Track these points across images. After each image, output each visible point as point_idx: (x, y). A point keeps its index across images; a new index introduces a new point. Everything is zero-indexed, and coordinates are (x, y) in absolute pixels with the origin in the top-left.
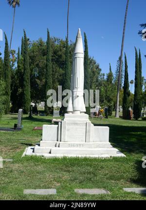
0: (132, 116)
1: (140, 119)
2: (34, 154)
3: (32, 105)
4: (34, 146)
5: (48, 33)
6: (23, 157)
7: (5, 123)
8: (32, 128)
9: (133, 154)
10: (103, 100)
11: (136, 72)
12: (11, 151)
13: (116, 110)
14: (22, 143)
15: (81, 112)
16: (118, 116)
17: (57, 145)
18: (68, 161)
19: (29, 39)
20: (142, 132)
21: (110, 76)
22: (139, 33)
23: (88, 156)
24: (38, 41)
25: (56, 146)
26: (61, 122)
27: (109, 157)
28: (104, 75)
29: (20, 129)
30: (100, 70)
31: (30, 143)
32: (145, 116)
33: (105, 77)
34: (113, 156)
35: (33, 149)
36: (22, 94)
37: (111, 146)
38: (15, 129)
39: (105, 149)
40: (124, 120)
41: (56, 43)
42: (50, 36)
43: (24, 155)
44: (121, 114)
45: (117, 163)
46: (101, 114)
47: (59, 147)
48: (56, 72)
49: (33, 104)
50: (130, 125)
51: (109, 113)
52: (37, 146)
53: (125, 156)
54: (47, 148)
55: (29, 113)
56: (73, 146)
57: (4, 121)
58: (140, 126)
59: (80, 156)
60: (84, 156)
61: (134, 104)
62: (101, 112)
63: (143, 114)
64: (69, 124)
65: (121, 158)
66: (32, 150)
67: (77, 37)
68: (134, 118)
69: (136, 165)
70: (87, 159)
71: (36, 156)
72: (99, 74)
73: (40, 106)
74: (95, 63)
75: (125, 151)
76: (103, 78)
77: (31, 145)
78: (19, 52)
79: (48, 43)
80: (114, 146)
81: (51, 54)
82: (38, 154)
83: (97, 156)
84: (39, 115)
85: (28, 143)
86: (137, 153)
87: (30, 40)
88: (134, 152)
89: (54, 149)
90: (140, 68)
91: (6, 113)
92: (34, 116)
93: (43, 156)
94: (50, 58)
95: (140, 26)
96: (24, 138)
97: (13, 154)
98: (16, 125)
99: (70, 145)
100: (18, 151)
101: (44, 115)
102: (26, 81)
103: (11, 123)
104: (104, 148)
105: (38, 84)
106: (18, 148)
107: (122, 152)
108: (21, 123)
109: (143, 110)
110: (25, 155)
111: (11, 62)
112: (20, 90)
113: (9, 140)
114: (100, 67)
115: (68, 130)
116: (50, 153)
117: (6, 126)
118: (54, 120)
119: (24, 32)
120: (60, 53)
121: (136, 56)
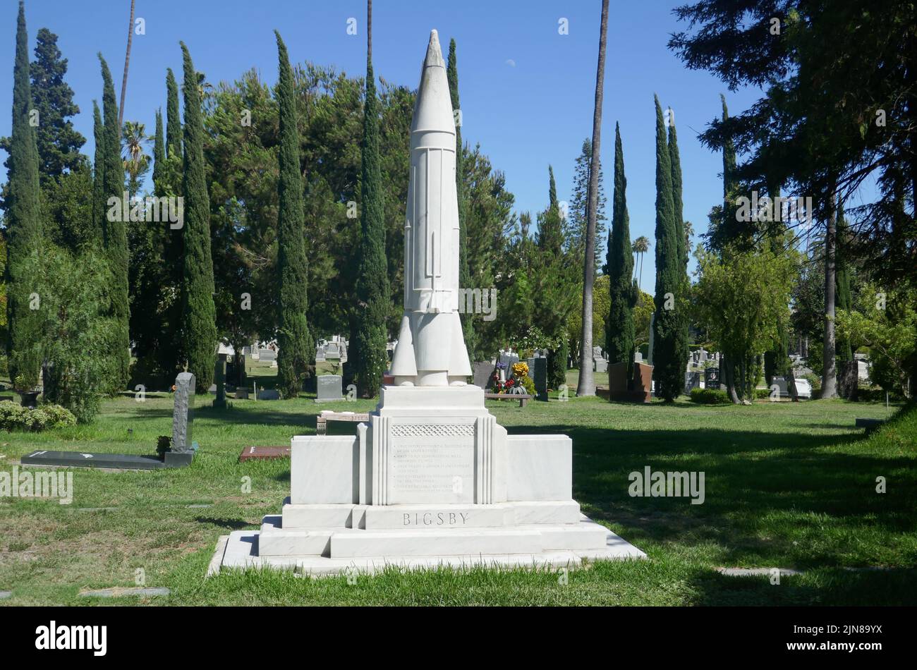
0: (650, 386)
1: (682, 399)
2: (258, 562)
3: (223, 356)
4: (258, 526)
5: (282, 48)
6: (212, 579)
7: (113, 434)
8: (235, 452)
9: (675, 546)
10: (526, 327)
11: (660, 203)
12: (156, 551)
13: (580, 366)
14: (200, 519)
15: (451, 379)
16: (589, 390)
17: (356, 522)
18: (406, 584)
19: (202, 77)
20: (700, 452)
21: (551, 222)
22: (671, 45)
23: (488, 561)
24: (239, 85)
25: (350, 526)
26: (369, 424)
27: (578, 560)
28: (525, 220)
29: (185, 459)
30: (510, 199)
31: (235, 517)
32: (702, 385)
33: (533, 229)
34: (592, 555)
35: (255, 541)
36: (181, 309)
37: (583, 517)
38: (161, 458)
39: (559, 529)
40: (616, 407)
41: (320, 91)
42: (293, 63)
43: (213, 567)
44: (605, 383)
45: (615, 586)
46: (517, 385)
47: (363, 527)
48: (321, 213)
49: (229, 351)
50: (646, 426)
51: (551, 377)
52: (268, 527)
53: (644, 555)
54: (313, 534)
55: (214, 388)
56: (424, 520)
57: (108, 428)
58: (687, 427)
59: (456, 563)
60: (471, 562)
61: (657, 337)
62: (520, 374)
63: (696, 378)
64: (403, 430)
65: (628, 563)
66: (249, 545)
67: (425, 66)
68: (656, 394)
69: (691, 591)
70: (485, 574)
71: (266, 570)
72: (503, 215)
73: (255, 356)
74: (487, 172)
75: (642, 536)
76: (524, 232)
77: (238, 525)
78: (159, 131)
79: (282, 92)
80: (594, 516)
81: (298, 137)
82: (277, 563)
83: (525, 560)
84: (253, 396)
85: (226, 517)
86: (691, 543)
87: (206, 81)
88: (677, 539)
89: (342, 537)
90: (677, 185)
91: (112, 394)
92: (236, 402)
93: (296, 570)
94: (297, 154)
95: (676, 17)
96: (205, 498)
97: (166, 565)
98: (164, 444)
99: (408, 520)
100: (187, 550)
101: (275, 397)
102: (196, 255)
103: (140, 435)
104: (554, 524)
105: (245, 266)
106: (183, 538)
107: (628, 537)
108: (189, 434)
109: (691, 362)
110: (222, 568)
111: (128, 176)
112: (172, 292)
113: (142, 508)
114: (507, 188)
115: (400, 455)
116: (327, 554)
117: (122, 449)
118: (328, 414)
119: (184, 49)
120: (338, 133)
121: (660, 137)
